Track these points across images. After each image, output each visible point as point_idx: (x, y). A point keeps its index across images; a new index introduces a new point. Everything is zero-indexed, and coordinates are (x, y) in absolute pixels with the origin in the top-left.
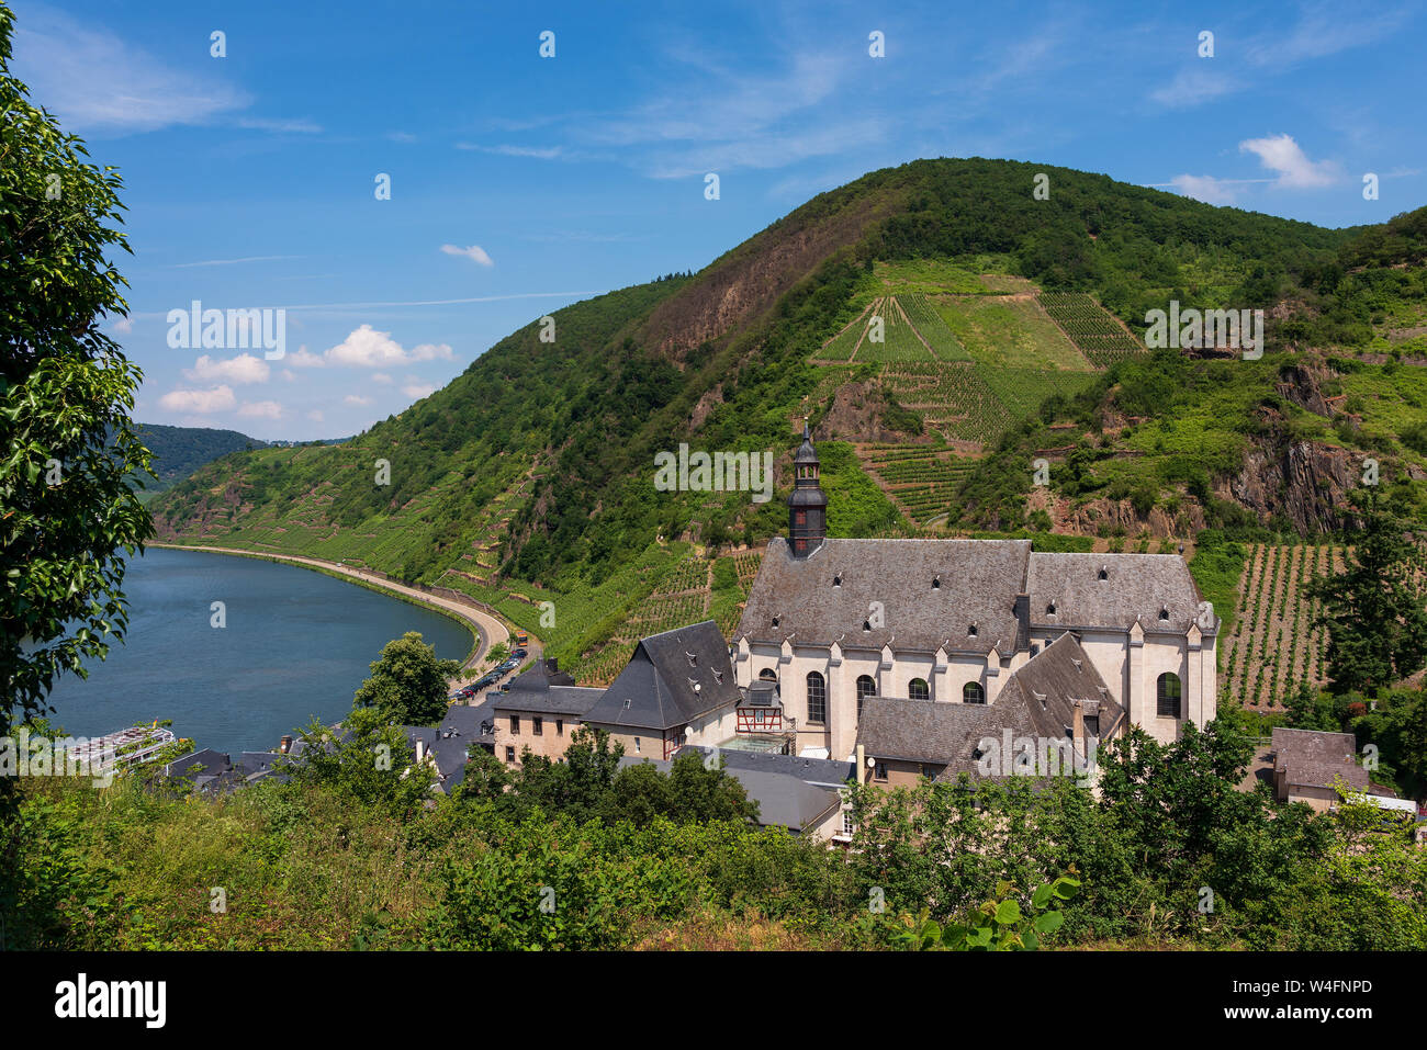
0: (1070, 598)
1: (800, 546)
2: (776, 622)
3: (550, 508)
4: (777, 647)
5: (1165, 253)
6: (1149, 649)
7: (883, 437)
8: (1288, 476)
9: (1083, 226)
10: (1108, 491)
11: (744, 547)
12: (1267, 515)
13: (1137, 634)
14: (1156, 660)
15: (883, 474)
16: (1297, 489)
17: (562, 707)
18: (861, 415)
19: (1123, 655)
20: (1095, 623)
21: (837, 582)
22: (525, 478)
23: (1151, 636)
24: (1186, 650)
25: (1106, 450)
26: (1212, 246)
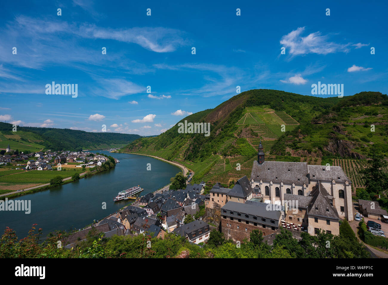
0: (317, 174)
1: (260, 162)
2: (258, 176)
3: (192, 149)
4: (259, 181)
5: (297, 104)
6: (337, 185)
7: (251, 137)
8: (338, 146)
9: (281, 100)
10: (302, 149)
11: (230, 156)
12: (334, 153)
13: (334, 182)
14: (338, 187)
15: (252, 143)
16: (340, 148)
17: (223, 192)
18: (247, 133)
19: (331, 186)
20: (324, 179)
21: (269, 169)
22: (187, 143)
23: (337, 182)
24: (345, 186)
25: (300, 141)
26: (305, 102)
